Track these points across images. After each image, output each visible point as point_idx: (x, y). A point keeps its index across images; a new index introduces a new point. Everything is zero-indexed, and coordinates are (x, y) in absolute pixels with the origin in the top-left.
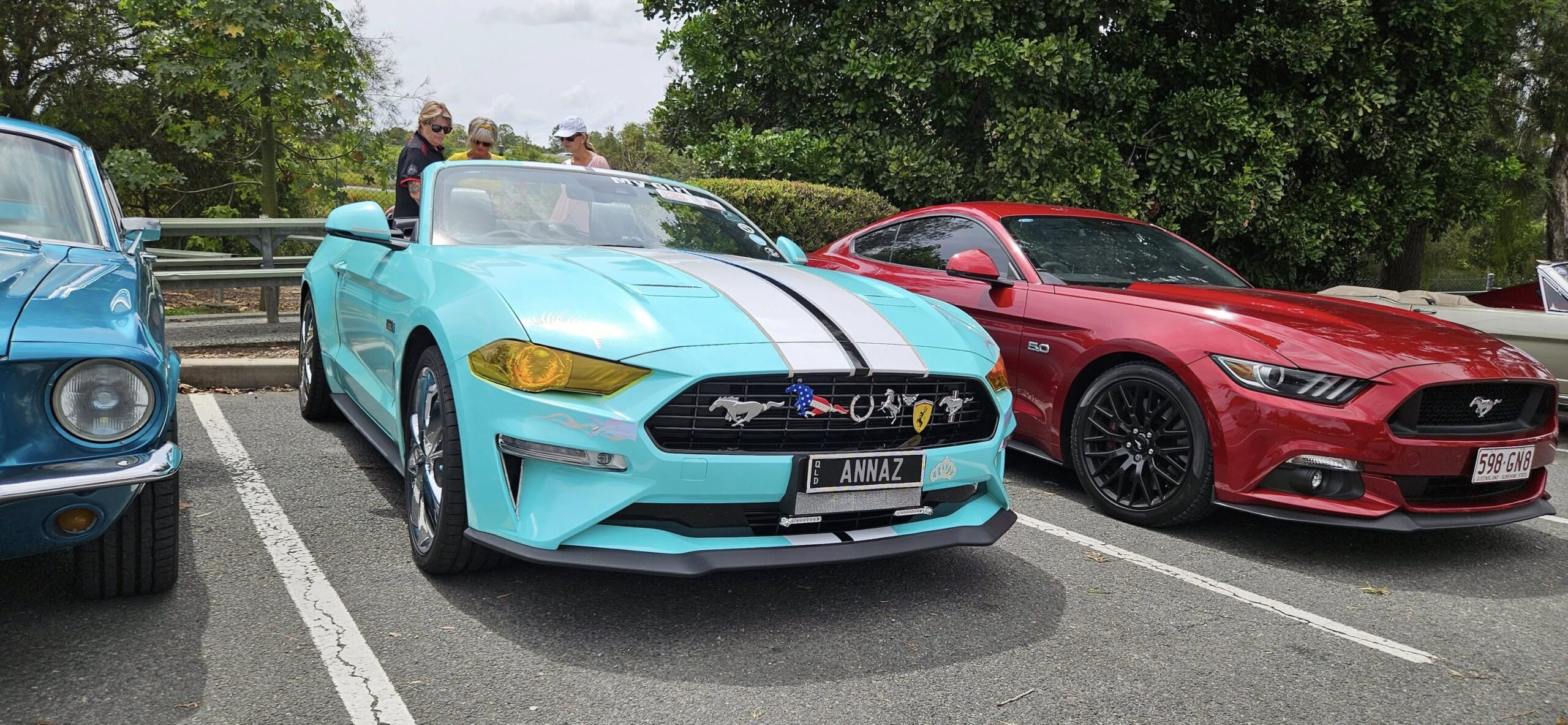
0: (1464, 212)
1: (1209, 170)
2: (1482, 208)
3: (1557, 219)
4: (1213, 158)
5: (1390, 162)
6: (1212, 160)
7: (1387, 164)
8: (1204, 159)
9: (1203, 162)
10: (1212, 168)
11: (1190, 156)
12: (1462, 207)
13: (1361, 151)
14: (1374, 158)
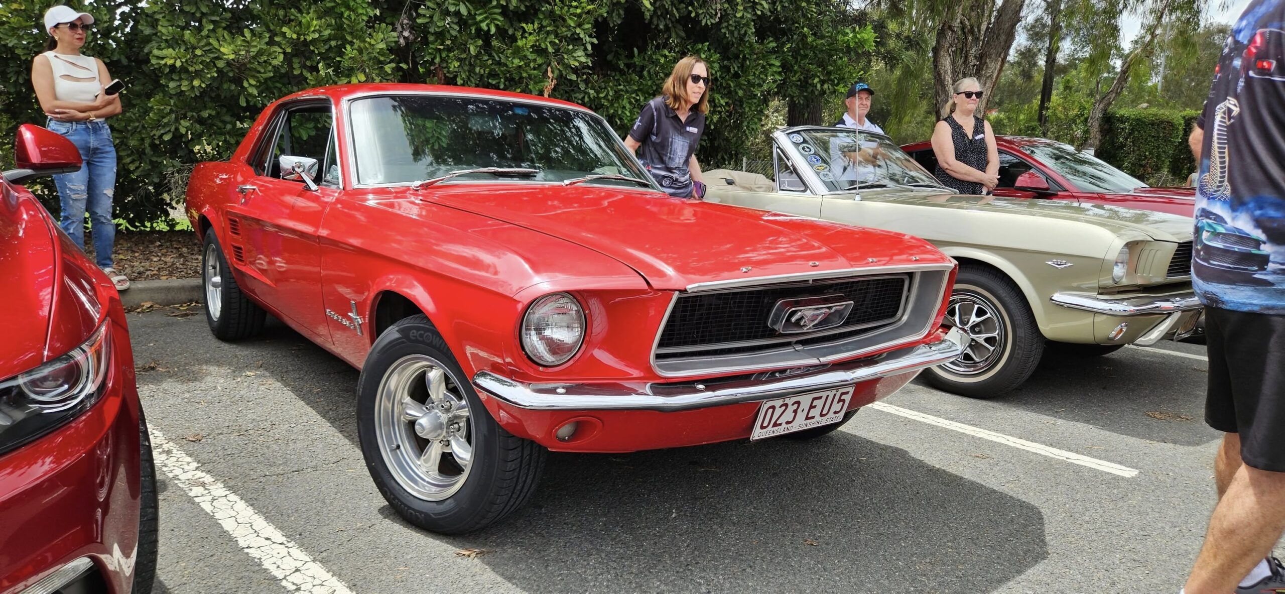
0: (819, 86)
1: (486, 28)
2: (836, 81)
3: (943, 96)
4: (491, 14)
5: (727, 27)
6: (490, 18)
7: (723, 31)
8: (481, 14)
9: (479, 18)
10: (488, 25)
11: (464, 11)
12: (817, 80)
13: (693, 15)
14: (709, 23)
